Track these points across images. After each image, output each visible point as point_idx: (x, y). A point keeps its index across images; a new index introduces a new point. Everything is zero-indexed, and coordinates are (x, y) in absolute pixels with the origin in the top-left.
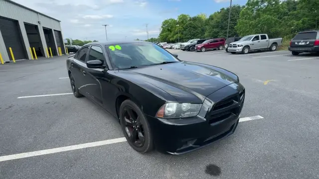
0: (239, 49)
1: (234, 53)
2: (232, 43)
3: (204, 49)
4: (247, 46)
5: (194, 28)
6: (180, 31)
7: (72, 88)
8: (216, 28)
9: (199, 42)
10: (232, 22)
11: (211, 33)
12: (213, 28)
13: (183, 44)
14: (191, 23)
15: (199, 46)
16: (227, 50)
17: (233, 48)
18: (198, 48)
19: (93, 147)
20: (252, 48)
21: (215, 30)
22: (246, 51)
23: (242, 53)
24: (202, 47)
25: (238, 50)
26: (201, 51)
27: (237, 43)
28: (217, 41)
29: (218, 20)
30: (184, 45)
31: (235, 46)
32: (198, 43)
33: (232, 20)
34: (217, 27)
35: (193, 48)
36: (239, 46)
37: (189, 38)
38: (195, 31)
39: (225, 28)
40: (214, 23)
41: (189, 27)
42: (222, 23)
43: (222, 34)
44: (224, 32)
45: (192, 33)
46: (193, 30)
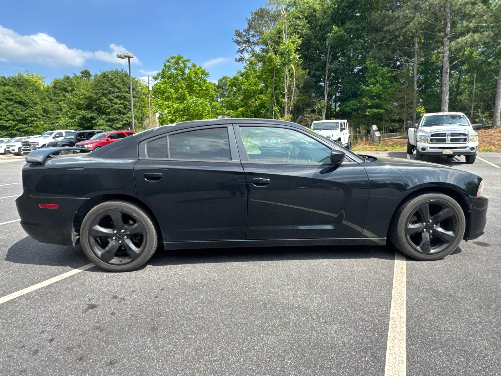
5: (20, 103)
8: (85, 109)
11: (76, 120)
12: (78, 109)
15: (88, 145)
21: (83, 113)
29: (88, 94)
30: (35, 144)
32: (78, 140)
37: (10, 127)
38: (24, 111)
39: (107, 111)
40: (79, 99)
41: (5, 101)
42: (98, 100)
43: (101, 122)
44: (106, 119)
45: (18, 115)
46: (18, 109)
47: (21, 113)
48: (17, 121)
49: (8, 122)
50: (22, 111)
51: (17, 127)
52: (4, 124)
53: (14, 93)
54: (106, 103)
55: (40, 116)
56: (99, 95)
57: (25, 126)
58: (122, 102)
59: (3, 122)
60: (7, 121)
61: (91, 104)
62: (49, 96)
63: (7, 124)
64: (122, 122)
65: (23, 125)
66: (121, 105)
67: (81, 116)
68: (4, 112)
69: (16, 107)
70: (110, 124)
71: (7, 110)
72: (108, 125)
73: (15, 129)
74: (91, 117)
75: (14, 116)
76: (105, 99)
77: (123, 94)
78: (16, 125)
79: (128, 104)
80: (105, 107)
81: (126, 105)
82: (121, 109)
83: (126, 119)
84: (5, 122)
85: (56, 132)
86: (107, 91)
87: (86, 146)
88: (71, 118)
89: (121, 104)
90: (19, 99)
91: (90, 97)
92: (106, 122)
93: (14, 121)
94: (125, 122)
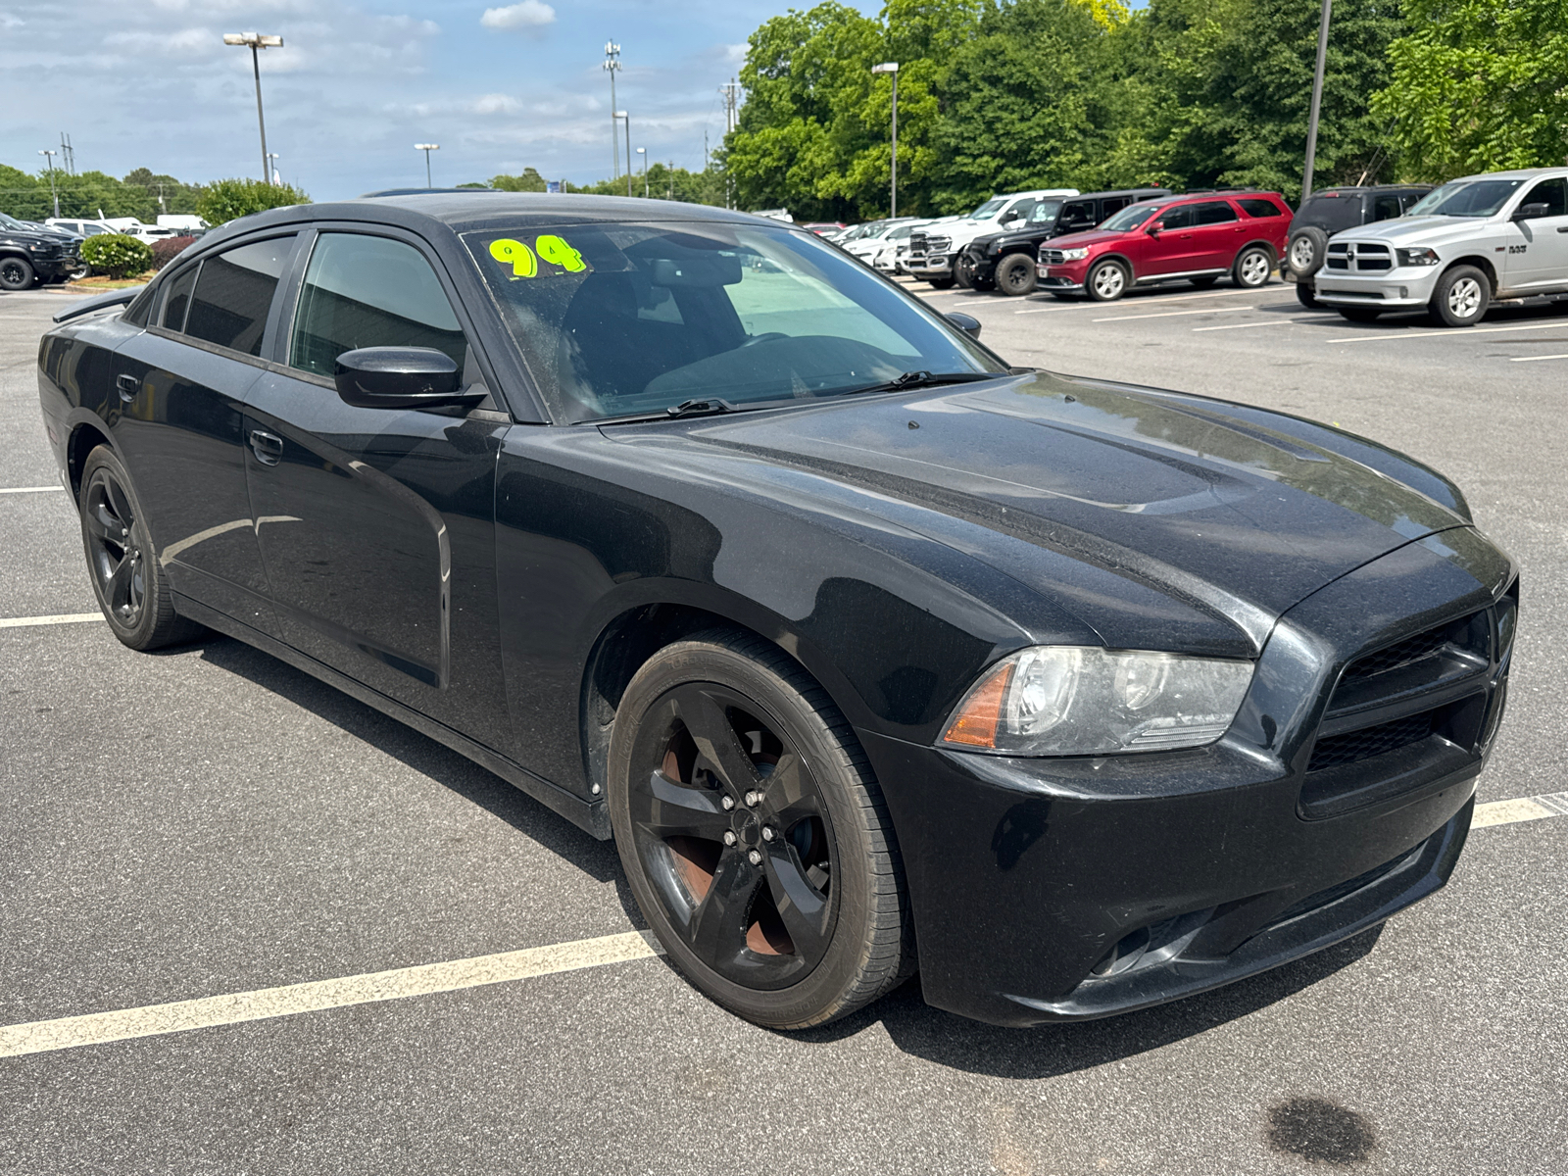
0: (1413, 284)
1: (1365, 315)
2: (1353, 236)
3: (1111, 280)
4: (1476, 264)
5: (1020, 90)
6: (906, 118)
7: (98, 572)
8: (1206, 102)
9: (1075, 218)
10: (1342, 60)
11: (1170, 146)
12: (1187, 101)
13: (932, 228)
14: (994, 54)
15: (1076, 252)
16: (1306, 289)
17: (1355, 278)
18: (1063, 270)
19: (408, 1003)
20: (1514, 280)
21: (1198, 115)
22: (1466, 300)
23: (1433, 315)
24: (1097, 262)
25: (1404, 292)
26: (1090, 297)
27: (1393, 234)
28: (1222, 213)
29: (1229, 37)
30: (941, 242)
31: (1375, 259)
32: (1061, 229)
33: (1339, 39)
34: (1220, 93)
35: (1019, 267)
36: (1404, 256)
37: (983, 177)
38: (1029, 119)
39: (1287, 101)
40: (1196, 60)
41: (981, 85)
42: (1257, 59)
43: (1256, 150)
44: (1277, 140)
45: (1007, 134)
46: (1013, 112)
47: (1019, 126)
48: (1002, 155)
49: (978, 161)
50: (1022, 119)
51: (1000, 179)
52: (965, 169)
53: (1010, 54)
54: (1287, 71)
55: (1073, 134)
56: (1264, 39)
57: (1025, 172)
58: (1352, 59)
59: (966, 161)
60: (975, 157)
61: (1234, 79)
62: (1128, 55)
63: (974, 169)
64: (1339, 147)
65: (1017, 172)
66: (1345, 76)
67: (1187, 130)
68: (971, 127)
69: (1004, 108)
70: (1288, 157)
71: (979, 119)
72: (1278, 164)
73: (994, 184)
74: (1223, 133)
75: (997, 138)
76: (1287, 54)
77: (1367, 24)
78: (999, 169)
79: (1379, 65)
80: (1280, 87)
81: (1374, 71)
82: (1343, 91)
83: (1356, 135)
84: (970, 160)
85: (1014, 199)
86: (1302, 17)
87: (1067, 255)
88: (1156, 139)
89: (1349, 68)
90: (1019, 78)
91: (1234, 51)
92: (1273, 150)
93: (994, 155)
94: (1349, 149)
